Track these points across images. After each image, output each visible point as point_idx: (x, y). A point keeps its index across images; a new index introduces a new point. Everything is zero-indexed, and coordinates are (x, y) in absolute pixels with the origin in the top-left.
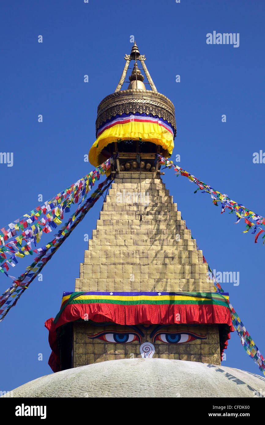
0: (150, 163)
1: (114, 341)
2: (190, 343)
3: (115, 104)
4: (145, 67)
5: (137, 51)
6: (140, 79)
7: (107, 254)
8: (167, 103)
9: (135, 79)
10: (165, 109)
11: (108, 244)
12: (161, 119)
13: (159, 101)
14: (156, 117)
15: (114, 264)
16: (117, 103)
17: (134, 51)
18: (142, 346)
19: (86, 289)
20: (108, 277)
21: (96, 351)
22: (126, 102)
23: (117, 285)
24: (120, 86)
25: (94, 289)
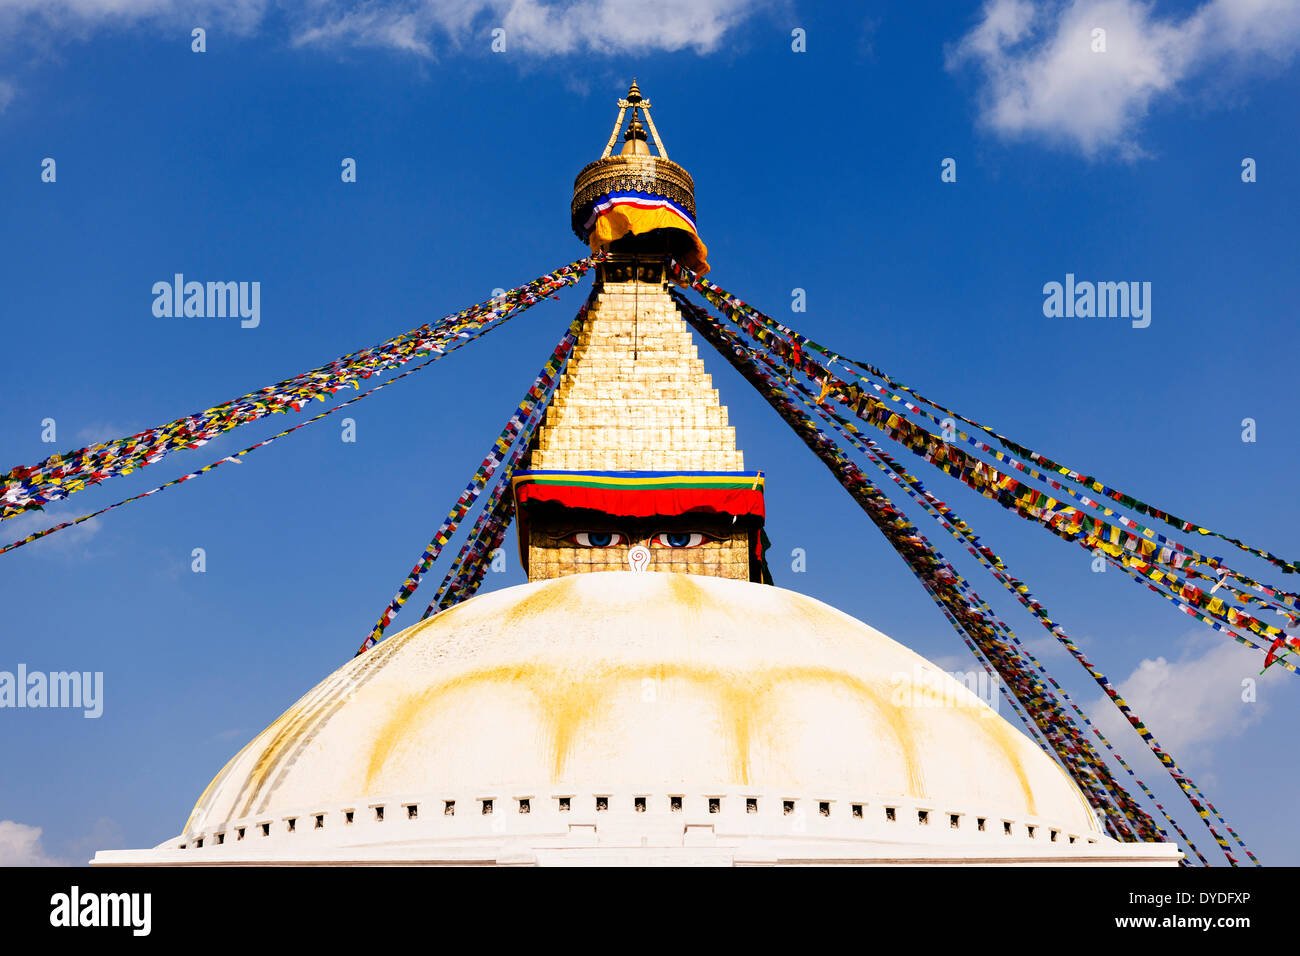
0: (653, 269)
1: (589, 544)
2: (703, 546)
3: (598, 178)
4: (648, 118)
5: (637, 94)
6: (642, 137)
7: (581, 413)
8: (680, 176)
9: (632, 138)
10: (677, 185)
11: (584, 396)
12: (670, 201)
13: (667, 172)
14: (662, 197)
15: (592, 427)
16: (603, 176)
17: (633, 94)
18: (631, 551)
19: (546, 466)
20: (581, 448)
21: (563, 559)
22: (616, 174)
23: (594, 460)
24: (608, 149)
25: (559, 467)
